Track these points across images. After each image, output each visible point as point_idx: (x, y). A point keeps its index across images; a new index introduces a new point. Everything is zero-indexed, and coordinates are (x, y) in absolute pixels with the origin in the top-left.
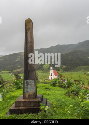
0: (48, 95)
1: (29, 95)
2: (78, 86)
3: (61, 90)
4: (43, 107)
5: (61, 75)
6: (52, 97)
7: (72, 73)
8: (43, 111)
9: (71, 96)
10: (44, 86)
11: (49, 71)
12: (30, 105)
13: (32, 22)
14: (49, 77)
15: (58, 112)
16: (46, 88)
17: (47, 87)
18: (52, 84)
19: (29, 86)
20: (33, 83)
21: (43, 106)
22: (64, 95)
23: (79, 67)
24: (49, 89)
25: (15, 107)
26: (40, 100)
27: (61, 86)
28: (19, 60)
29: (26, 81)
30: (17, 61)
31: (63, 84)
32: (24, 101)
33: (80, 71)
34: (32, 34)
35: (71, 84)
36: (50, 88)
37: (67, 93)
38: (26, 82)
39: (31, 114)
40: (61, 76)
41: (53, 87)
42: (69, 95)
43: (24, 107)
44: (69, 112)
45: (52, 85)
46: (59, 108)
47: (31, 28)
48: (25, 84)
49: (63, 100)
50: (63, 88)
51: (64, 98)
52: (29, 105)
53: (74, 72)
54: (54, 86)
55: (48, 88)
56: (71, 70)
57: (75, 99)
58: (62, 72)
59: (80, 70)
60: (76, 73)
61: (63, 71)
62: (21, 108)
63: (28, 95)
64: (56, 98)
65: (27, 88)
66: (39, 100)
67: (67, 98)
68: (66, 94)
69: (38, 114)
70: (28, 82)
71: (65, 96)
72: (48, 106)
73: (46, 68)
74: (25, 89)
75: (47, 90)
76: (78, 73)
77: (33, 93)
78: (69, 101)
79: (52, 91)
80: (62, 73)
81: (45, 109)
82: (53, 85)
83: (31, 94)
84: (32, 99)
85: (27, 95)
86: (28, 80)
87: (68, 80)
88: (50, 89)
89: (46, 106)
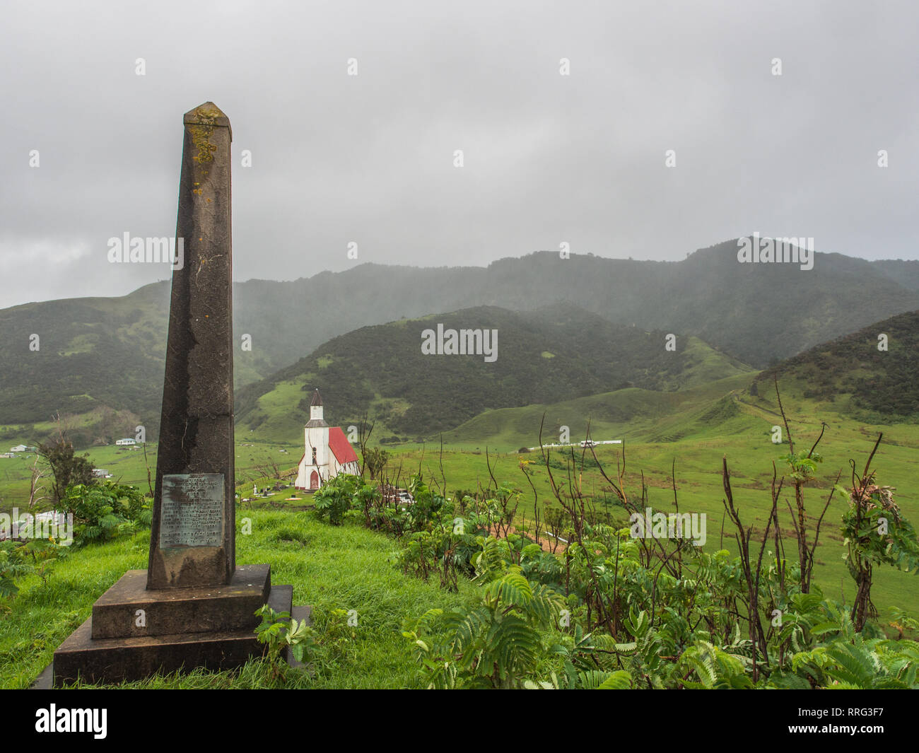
0: (300, 570)
1: (189, 566)
2: (475, 521)
3: (378, 546)
4: (275, 629)
5: (375, 455)
6: (324, 581)
7: (446, 447)
8: (273, 653)
9: (433, 577)
10: (272, 523)
11: (300, 434)
12: (193, 627)
13: (228, 127)
14: (295, 474)
15: (356, 662)
16: (286, 537)
17: (293, 528)
18: (324, 511)
19: (191, 511)
20: (218, 495)
21: (274, 622)
22: (396, 567)
23: (488, 411)
24: (305, 543)
25: (94, 638)
26: (253, 591)
27: (378, 525)
28: (88, 348)
29: (173, 480)
30: (68, 354)
31: (389, 511)
32: (152, 601)
33: (496, 438)
34: (222, 195)
35: (435, 508)
36: (306, 533)
37: (410, 558)
38: (169, 484)
39: (199, 676)
40: (373, 464)
41: (331, 531)
42: (424, 572)
43: (154, 636)
44: (419, 642)
45: (319, 516)
46: (364, 638)
47: (219, 163)
48: (166, 500)
49: (389, 595)
50: (388, 531)
51: (397, 585)
52: (187, 627)
53: (457, 439)
54: (335, 522)
55: (296, 537)
56: (437, 428)
57: (454, 589)
58: (383, 441)
59: (498, 432)
60: (472, 447)
61: (390, 435)
62: (131, 643)
63: (177, 569)
64: (344, 588)
65: (175, 523)
66: (252, 593)
67: (413, 586)
68: (404, 566)
69: (243, 675)
70: (184, 488)
71: (399, 575)
72: (303, 623)
73: (276, 412)
74: (164, 531)
75: (288, 544)
76: (483, 448)
77: (212, 553)
78: (421, 602)
79: (320, 553)
80: (382, 448)
81: (288, 637)
82: (327, 517)
83: (199, 557)
84: (206, 588)
85: (173, 568)
86: (186, 477)
87: (420, 484)
88: (310, 538)
89: (294, 622)
